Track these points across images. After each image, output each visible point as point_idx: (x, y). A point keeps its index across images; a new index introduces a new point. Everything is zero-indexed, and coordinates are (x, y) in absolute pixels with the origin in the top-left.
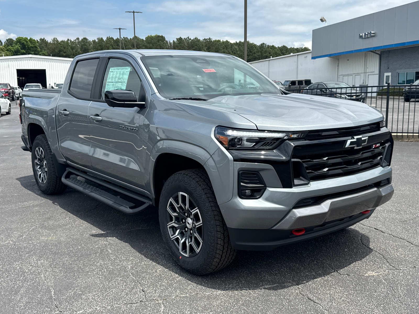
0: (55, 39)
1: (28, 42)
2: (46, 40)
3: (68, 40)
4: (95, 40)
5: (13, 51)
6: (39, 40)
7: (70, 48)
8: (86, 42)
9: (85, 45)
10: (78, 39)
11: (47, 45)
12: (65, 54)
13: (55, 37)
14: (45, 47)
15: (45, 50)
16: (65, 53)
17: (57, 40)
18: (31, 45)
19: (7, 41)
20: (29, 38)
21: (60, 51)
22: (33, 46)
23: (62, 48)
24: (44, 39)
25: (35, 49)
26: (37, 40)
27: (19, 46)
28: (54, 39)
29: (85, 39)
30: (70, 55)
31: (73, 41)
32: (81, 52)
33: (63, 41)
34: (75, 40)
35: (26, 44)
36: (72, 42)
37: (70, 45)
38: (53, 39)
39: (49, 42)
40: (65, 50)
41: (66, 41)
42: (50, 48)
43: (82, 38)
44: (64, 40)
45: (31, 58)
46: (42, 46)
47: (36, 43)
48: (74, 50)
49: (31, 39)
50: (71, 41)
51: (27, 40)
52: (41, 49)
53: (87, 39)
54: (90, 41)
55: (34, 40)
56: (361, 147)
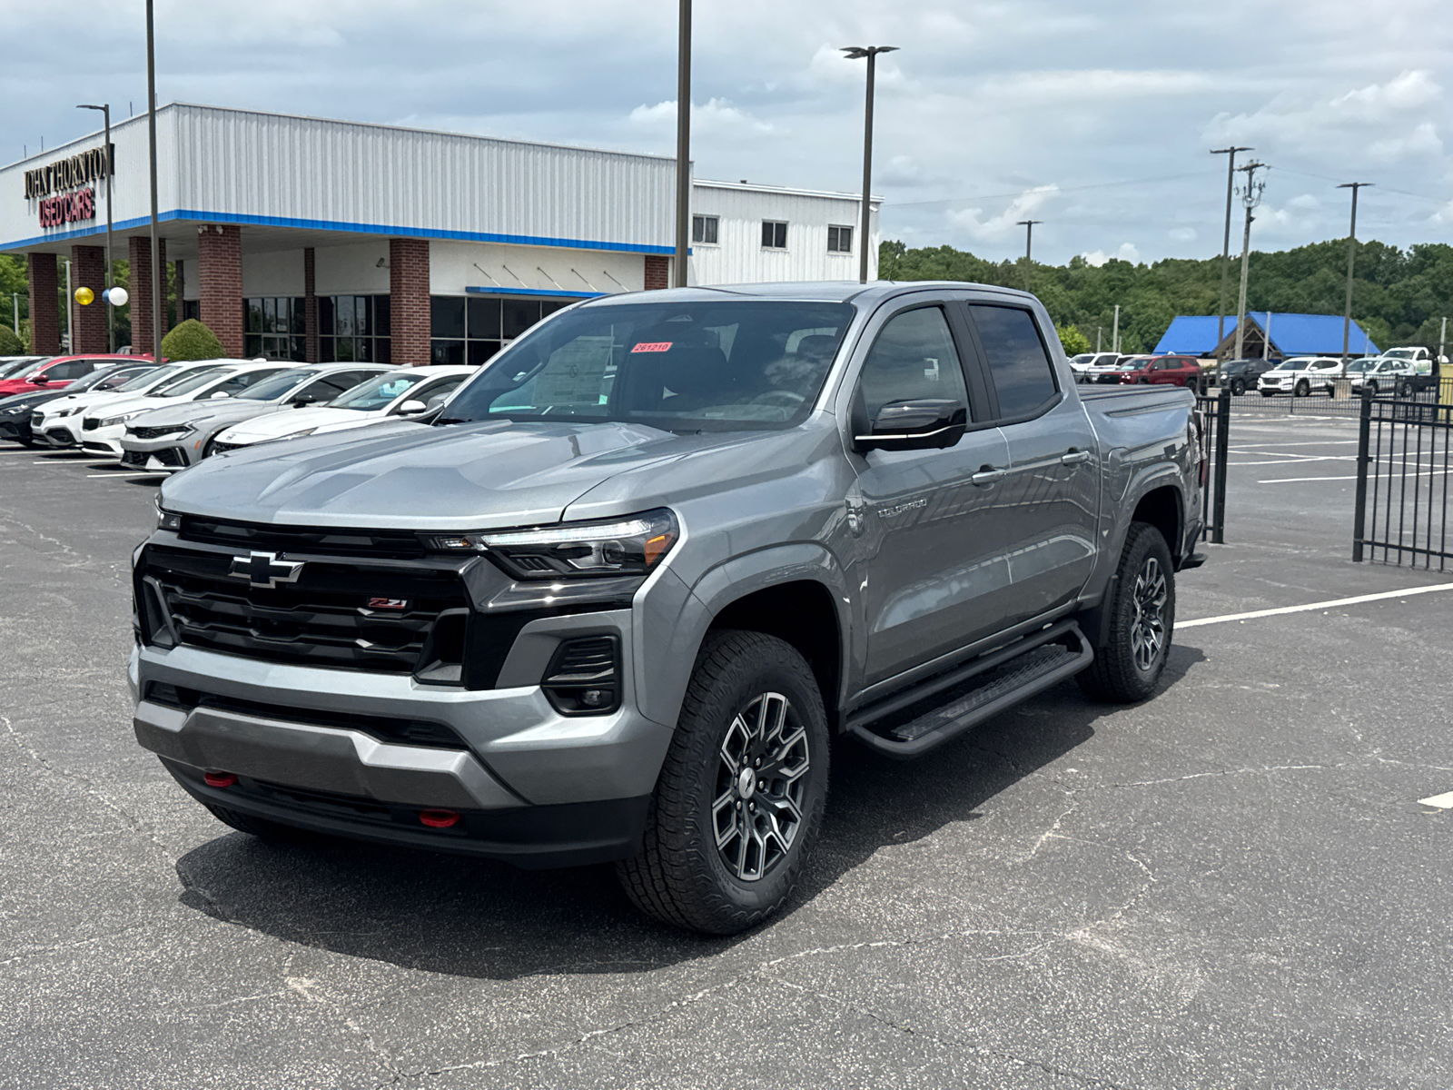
56: (272, 585)
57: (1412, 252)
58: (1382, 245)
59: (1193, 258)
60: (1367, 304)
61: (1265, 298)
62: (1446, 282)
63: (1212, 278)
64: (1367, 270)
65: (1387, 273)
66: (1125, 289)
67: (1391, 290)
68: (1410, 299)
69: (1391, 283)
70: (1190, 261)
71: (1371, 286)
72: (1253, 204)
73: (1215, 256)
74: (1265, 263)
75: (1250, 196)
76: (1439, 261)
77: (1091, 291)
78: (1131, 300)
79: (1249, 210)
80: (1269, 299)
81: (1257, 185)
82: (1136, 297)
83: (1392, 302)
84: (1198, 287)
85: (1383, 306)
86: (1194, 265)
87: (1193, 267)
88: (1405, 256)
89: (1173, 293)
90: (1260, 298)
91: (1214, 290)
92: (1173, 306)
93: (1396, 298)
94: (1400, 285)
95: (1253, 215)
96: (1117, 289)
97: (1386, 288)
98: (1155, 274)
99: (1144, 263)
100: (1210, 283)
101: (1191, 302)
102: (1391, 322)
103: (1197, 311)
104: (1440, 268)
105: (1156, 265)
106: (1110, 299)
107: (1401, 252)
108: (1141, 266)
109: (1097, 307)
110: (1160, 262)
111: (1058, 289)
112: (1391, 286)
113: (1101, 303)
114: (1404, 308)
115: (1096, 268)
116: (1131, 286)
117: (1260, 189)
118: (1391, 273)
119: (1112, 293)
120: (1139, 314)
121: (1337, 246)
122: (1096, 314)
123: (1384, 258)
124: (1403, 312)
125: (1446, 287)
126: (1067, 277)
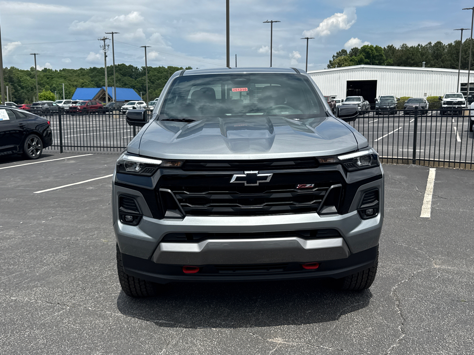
0: (405, 45)
1: (373, 50)
2: (394, 47)
3: (419, 45)
4: (451, 44)
5: (356, 61)
6: (386, 48)
7: (419, 55)
8: (440, 47)
9: (438, 50)
10: (430, 43)
11: (395, 53)
12: (412, 62)
13: (404, 43)
14: (391, 55)
15: (391, 58)
16: (413, 60)
17: (407, 46)
18: (376, 54)
19: (352, 51)
20: (375, 46)
21: (408, 58)
22: (378, 54)
23: (410, 55)
24: (392, 45)
25: (380, 57)
26: (384, 48)
27: (363, 55)
28: (403, 45)
29: (439, 43)
30: (419, 63)
31: (424, 46)
32: (432, 58)
33: (412, 47)
34: (427, 45)
35: (371, 53)
36: (423, 48)
37: (420, 50)
38: (401, 45)
39: (397, 49)
40: (413, 58)
41: (416, 47)
42: (397, 55)
43: (436, 42)
44: (414, 46)
45: (363, 68)
46: (388, 54)
47: (382, 51)
48: (424, 57)
49: (377, 47)
50: (422, 46)
51: (372, 48)
52: (387, 57)
53: (441, 43)
54: (445, 45)
55: (380, 48)
56: (258, 184)
57: (142, 69)
58: (133, 66)
59: (73, 69)
60: (131, 85)
61: (99, 82)
62: (153, 78)
63: (81, 76)
64: (129, 74)
65: (135, 75)
66: (52, 78)
67: (137, 81)
68: (144, 83)
69: (137, 78)
70: (72, 70)
71: (131, 79)
72: (106, 51)
73: (80, 68)
74: (98, 71)
75: (105, 49)
76: (150, 72)
77: (41, 79)
78: (55, 82)
79: (105, 53)
80: (101, 83)
81: (107, 45)
82: (57, 81)
83: (138, 84)
84: (77, 78)
85: (136, 85)
86: (74, 71)
87: (73, 71)
88: (140, 70)
89: (69, 80)
90: (98, 82)
91: (83, 79)
92: (70, 85)
93: (139, 83)
94: (140, 79)
95: (107, 55)
96: (50, 79)
97: (135, 80)
98: (61, 73)
99: (57, 70)
100: (81, 77)
101: (75, 83)
102: (138, 90)
103: (78, 86)
104: (151, 74)
105: (60, 71)
106: (47, 82)
107: (139, 69)
108: (56, 71)
109: (43, 84)
110: (61, 70)
111: (28, 78)
112: (137, 79)
113: (45, 83)
114: (142, 86)
115: (39, 71)
116: (54, 77)
117: (108, 46)
118: (137, 75)
119: (48, 80)
120: (58, 87)
121: (119, 66)
122: (43, 87)
123: (133, 70)
124: (142, 88)
125: (153, 80)
126: (31, 74)
